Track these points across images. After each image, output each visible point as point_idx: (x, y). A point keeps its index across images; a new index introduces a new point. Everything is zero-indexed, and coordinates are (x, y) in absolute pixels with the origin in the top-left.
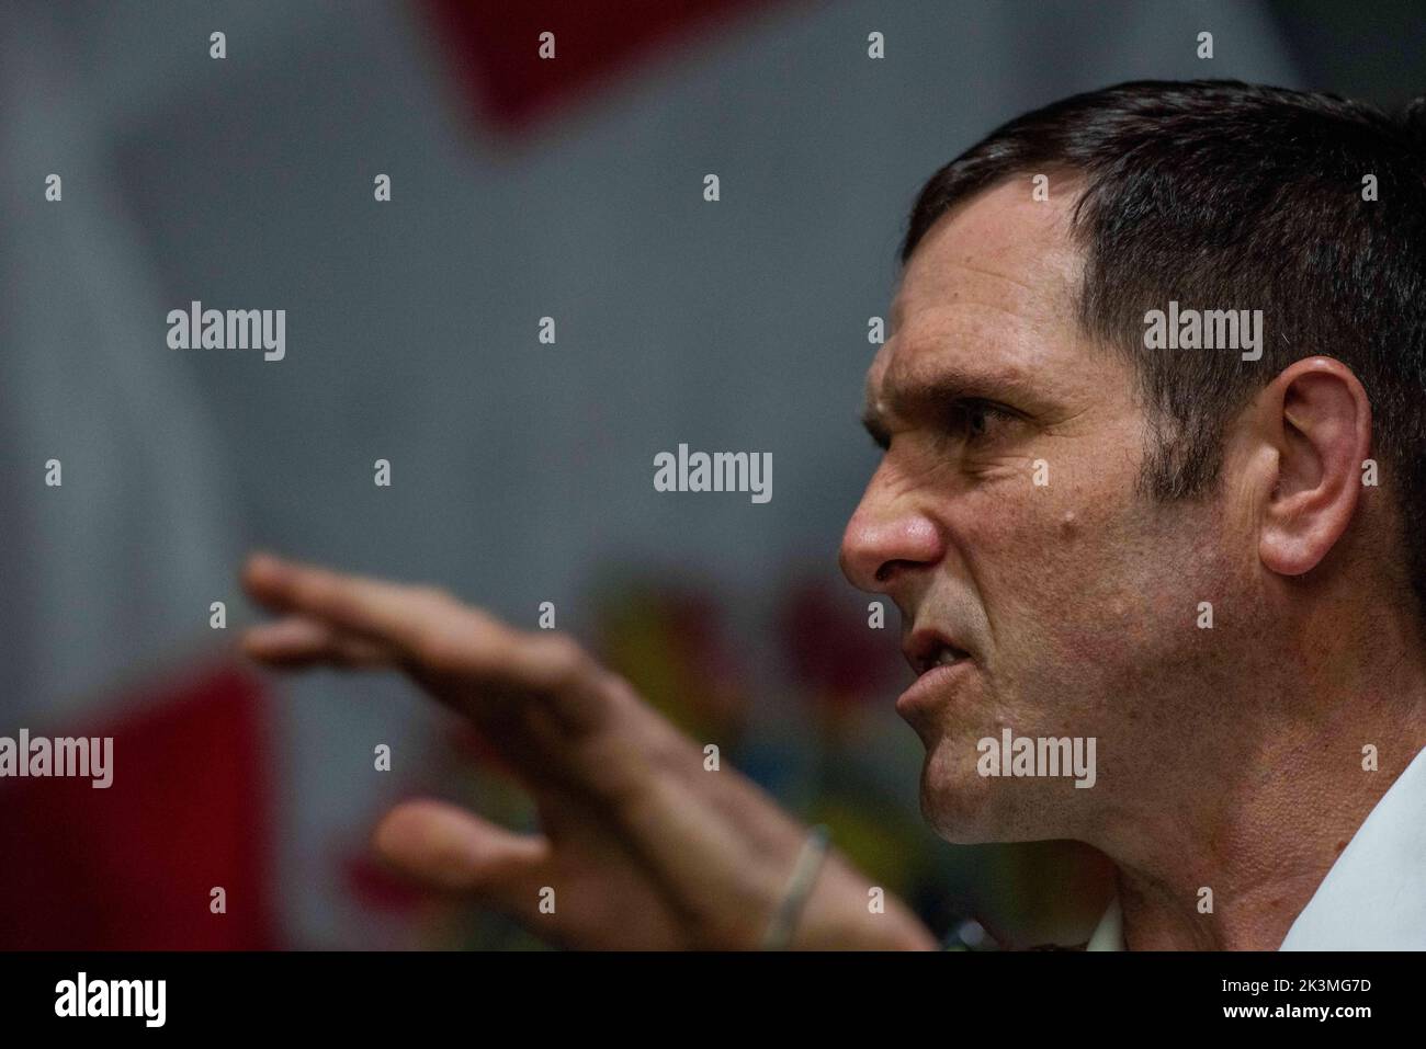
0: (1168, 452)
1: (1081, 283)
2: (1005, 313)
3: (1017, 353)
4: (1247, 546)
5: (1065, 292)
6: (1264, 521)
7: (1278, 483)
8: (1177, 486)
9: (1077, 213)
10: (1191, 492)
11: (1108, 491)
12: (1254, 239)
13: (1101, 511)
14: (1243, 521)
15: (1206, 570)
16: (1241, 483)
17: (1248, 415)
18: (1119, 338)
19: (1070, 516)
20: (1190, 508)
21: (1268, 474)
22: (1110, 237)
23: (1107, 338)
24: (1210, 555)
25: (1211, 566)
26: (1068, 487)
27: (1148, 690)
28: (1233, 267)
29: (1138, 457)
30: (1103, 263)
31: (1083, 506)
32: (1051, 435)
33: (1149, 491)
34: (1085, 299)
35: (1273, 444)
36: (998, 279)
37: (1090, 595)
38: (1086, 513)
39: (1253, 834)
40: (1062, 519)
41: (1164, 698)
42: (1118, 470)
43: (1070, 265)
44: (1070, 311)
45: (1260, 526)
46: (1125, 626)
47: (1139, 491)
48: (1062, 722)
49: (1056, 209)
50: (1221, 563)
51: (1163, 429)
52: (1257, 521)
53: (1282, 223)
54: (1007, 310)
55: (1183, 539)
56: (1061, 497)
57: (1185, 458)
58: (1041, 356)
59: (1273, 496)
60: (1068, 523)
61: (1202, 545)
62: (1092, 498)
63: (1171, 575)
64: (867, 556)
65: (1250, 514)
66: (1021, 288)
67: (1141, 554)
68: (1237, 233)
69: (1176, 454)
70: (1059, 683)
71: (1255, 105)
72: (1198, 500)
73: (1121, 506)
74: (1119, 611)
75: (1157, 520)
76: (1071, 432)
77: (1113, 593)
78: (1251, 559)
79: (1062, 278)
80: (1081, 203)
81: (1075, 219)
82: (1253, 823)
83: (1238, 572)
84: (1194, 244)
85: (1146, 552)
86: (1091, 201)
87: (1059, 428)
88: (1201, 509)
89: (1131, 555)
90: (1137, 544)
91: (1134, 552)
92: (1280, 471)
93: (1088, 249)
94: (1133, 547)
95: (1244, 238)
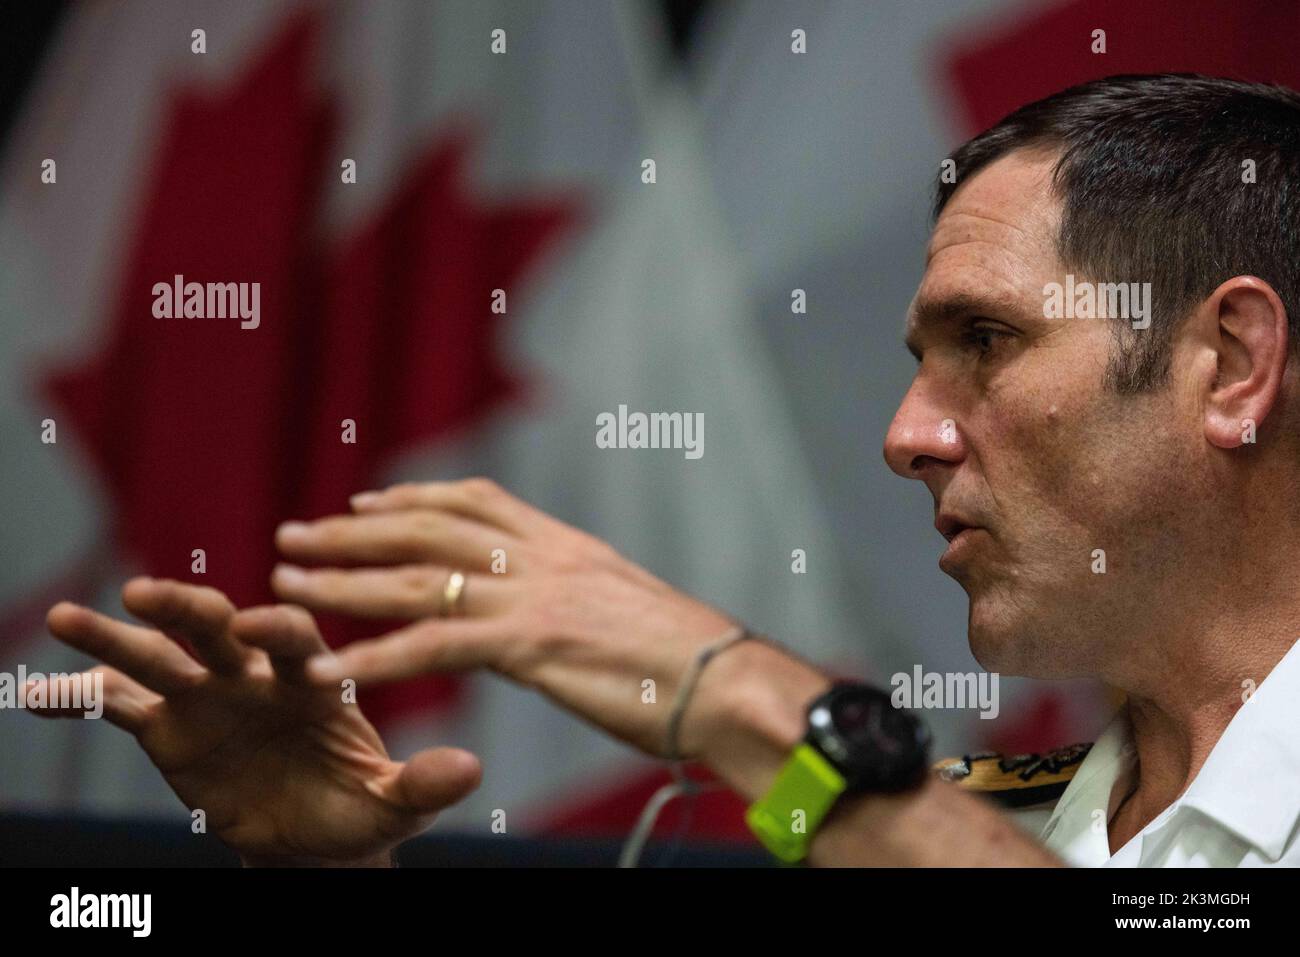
0: (1127, 356)
1: (1060, 226)
2: (1004, 250)
3: (1010, 282)
4: (1195, 426)
5: (1048, 234)
6: (1207, 406)
7: (1218, 377)
8: (1135, 383)
9: (1056, 174)
10: (1147, 386)
11: (1081, 389)
12: (1193, 189)
13: (1077, 404)
14: (1190, 408)
15: (1162, 447)
16: (1187, 378)
17: (1190, 324)
18: (1090, 268)
19: (1053, 409)
20: (1145, 399)
21: (1208, 370)
22: (1081, 191)
23: (1080, 269)
24: (1163, 433)
25: (1165, 443)
26: (1051, 387)
27: (1125, 543)
28: (1175, 211)
29: (1104, 361)
30: (1075, 211)
31: (1063, 400)
32: (1037, 347)
33: (1113, 387)
34: (1062, 238)
35: (1211, 345)
36: (998, 224)
37: (1074, 472)
38: (1065, 406)
39: (1213, 654)
40: (1047, 413)
41: (1137, 549)
42: (1089, 372)
43: (1051, 213)
44: (1052, 249)
45: (1204, 411)
46: (1102, 494)
47: (1105, 387)
48: (1062, 572)
49: (1041, 171)
50: (1173, 440)
51: (1124, 338)
52: (1201, 407)
53: (1215, 175)
54: (1005, 247)
55: (1142, 423)
56: (1046, 395)
57: (1140, 359)
58: (1029, 284)
59: (1214, 386)
60: (1051, 415)
61: (1157, 427)
62: (1069, 395)
63: (1133, 451)
64: (903, 450)
65: (1196, 402)
66: (1016, 231)
67: (1110, 436)
68: (1181, 183)
69: (1133, 356)
70: (1058, 543)
71: (1201, 89)
72: (1152, 392)
73: (1091, 399)
74: (1095, 482)
75: (1121, 410)
76: (1053, 344)
77: (1089, 468)
78: (1198, 437)
79: (1045, 224)
80: (1059, 167)
81: (1055, 178)
82: (1213, 646)
83: (1188, 447)
84: (1146, 193)
85: (1114, 435)
86: (1067, 164)
87: (1044, 342)
88: (1155, 398)
89: (1102, 438)
90: (1106, 429)
91: (1104, 435)
92: (1219, 367)
93: (1064, 200)
94: (1103, 432)
95: (1185, 187)
